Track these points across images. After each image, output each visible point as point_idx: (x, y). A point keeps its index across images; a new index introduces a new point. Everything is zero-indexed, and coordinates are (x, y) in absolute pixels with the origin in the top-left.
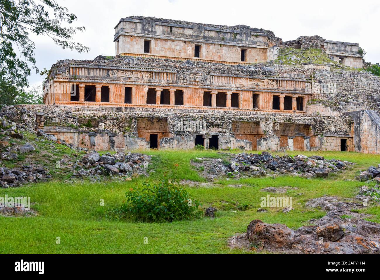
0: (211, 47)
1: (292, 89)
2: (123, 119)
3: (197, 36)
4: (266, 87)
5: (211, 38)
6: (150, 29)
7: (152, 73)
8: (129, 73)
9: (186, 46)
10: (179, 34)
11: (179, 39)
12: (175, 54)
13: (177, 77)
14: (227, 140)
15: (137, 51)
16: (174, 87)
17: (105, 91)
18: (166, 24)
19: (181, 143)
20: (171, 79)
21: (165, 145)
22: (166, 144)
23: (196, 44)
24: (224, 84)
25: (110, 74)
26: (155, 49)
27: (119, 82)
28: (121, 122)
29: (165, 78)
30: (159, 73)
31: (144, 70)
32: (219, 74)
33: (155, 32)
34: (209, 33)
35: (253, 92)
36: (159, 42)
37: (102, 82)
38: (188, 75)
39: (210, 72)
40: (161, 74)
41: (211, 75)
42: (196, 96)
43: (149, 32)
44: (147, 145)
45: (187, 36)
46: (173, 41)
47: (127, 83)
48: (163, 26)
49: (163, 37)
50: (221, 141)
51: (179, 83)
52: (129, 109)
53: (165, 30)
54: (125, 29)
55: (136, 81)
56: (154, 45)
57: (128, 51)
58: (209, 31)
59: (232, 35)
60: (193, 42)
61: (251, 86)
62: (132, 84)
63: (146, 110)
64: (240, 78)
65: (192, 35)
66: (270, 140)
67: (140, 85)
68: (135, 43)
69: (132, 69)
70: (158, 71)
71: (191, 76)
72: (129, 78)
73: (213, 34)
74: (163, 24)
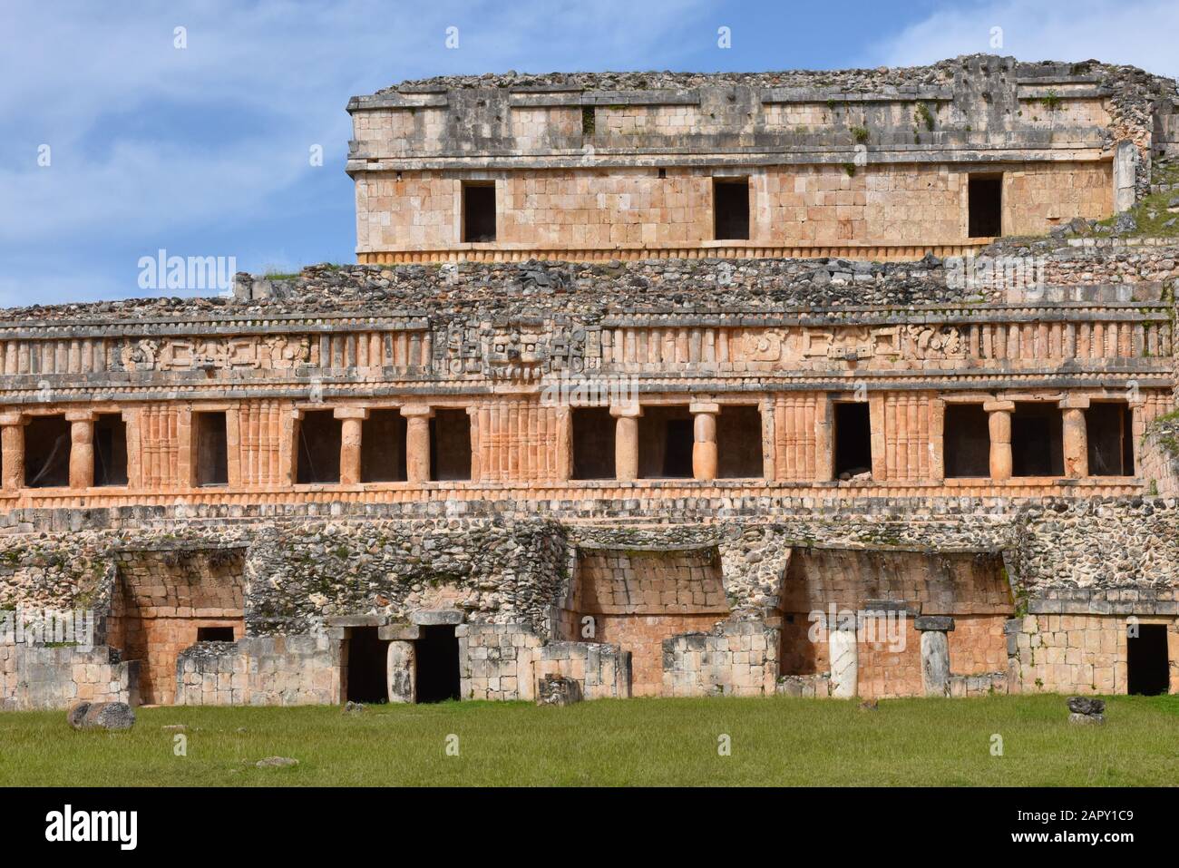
0: (801, 182)
1: (1053, 364)
2: (83, 563)
3: (723, 139)
4: (900, 367)
5: (801, 136)
6: (486, 132)
7: (312, 337)
8: (211, 346)
9: (668, 190)
10: (629, 137)
11: (627, 161)
12: (614, 233)
13: (431, 351)
14: (498, 649)
16: (421, 397)
18: (561, 98)
19: (269, 665)
20: (401, 361)
21: (196, 678)
22: (202, 672)
23: (721, 175)
24: (673, 368)
25: (125, 361)
26: (511, 219)
27: (160, 393)
29: (375, 360)
30: (344, 335)
31: (275, 327)
32: (643, 319)
33: (510, 141)
34: (784, 116)
35: (831, 394)
36: (531, 184)
37: (87, 397)
38: (487, 334)
40: (357, 341)
41: (604, 328)
42: (528, 435)
43: (480, 142)
44: (114, 679)
45: (668, 141)
46: (600, 171)
47: (199, 394)
48: (548, 108)
49: (546, 162)
50: (472, 651)
51: (443, 375)
52: (137, 513)
53: (561, 126)
54: (365, 143)
55: (239, 381)
56: (509, 201)
58: (783, 104)
59: (913, 109)
60: (705, 169)
61: (827, 366)
62: (221, 395)
63: (214, 513)
64: (758, 329)
65: (699, 136)
66: (723, 644)
67: (261, 400)
68: (416, 202)
69: (219, 330)
70: (343, 325)
71: (498, 340)
72: (210, 371)
73: (807, 118)
74: (548, 99)
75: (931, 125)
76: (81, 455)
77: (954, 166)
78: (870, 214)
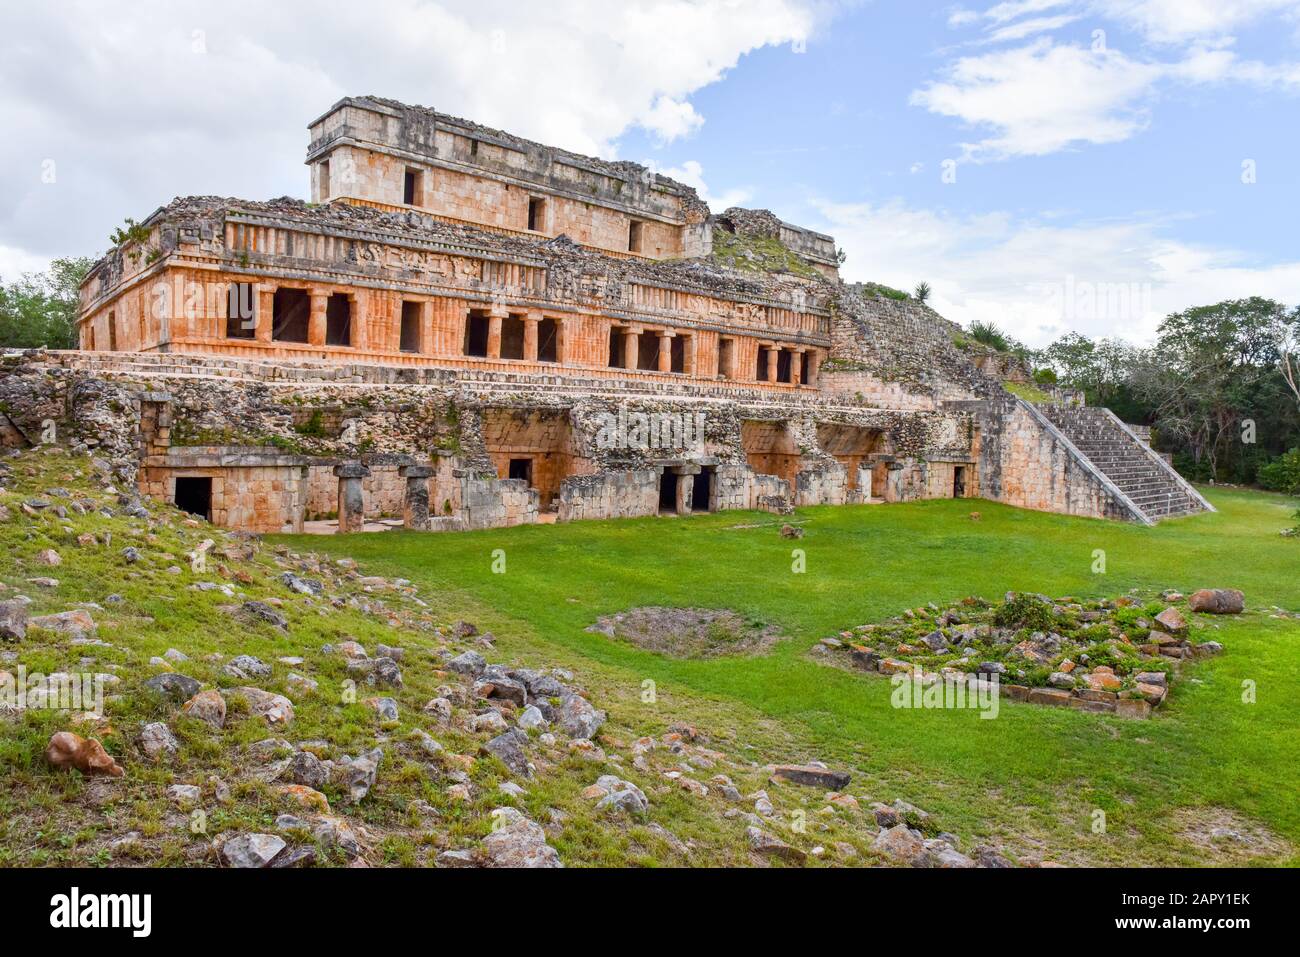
0: (567, 208)
1: (795, 331)
2: (427, 410)
3: (537, 176)
4: (746, 323)
5: (567, 183)
6: (421, 140)
7: (482, 262)
8: (416, 256)
9: (510, 197)
10: (495, 163)
11: (494, 176)
13: (547, 283)
14: (735, 479)
15: (386, 195)
16: (539, 308)
17: (341, 309)
18: (463, 132)
19: (623, 490)
20: (531, 286)
21: (580, 501)
22: (583, 496)
23: (533, 194)
24: (660, 310)
25: (358, 258)
26: (431, 196)
27: (385, 284)
28: (423, 420)
29: (516, 282)
30: (500, 263)
31: (459, 252)
32: (648, 282)
33: (435, 150)
34: (562, 170)
35: (721, 333)
36: (442, 177)
37: (333, 280)
38: (577, 277)
39: (624, 274)
40: (506, 270)
41: (630, 283)
42: (591, 340)
43: (418, 146)
44: (530, 503)
45: (513, 170)
46: (478, 178)
47: (410, 288)
48: (455, 135)
49: (454, 167)
50: (723, 480)
51: (553, 298)
52: (438, 375)
53: (461, 148)
54: (354, 128)
55: (435, 283)
56: (431, 185)
57: (362, 193)
58: (563, 164)
59: (612, 182)
60: (527, 189)
61: (717, 319)
62: (425, 292)
63: (488, 378)
64: (695, 295)
65: (525, 171)
66: (829, 476)
67: (448, 298)
68: (380, 173)
69: (425, 246)
70: (500, 258)
71: (583, 281)
72: (417, 273)
73: (571, 175)
74: (457, 130)
75: (619, 191)
76: (320, 321)
77: (626, 214)
78: (593, 230)
